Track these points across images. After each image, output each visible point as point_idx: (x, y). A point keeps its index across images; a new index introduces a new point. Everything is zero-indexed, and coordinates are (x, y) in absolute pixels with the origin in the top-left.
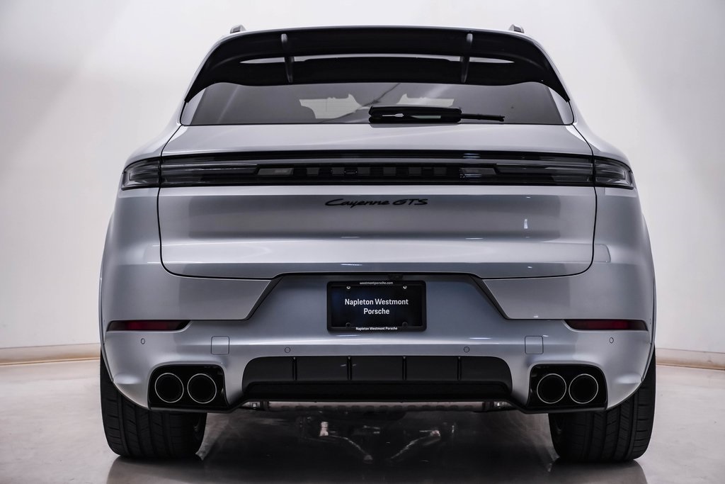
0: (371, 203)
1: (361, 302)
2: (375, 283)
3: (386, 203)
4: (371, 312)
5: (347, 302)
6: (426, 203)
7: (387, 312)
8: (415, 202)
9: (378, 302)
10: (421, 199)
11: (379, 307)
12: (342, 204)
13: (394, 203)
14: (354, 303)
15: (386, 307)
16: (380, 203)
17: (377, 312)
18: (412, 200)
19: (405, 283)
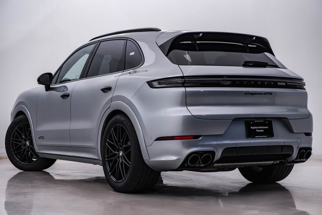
0: (258, 94)
1: (255, 128)
2: (259, 121)
3: (262, 94)
4: (258, 131)
5: (251, 127)
6: (272, 94)
7: (263, 131)
9: (260, 127)
10: (271, 92)
11: (260, 129)
12: (250, 94)
13: (264, 94)
14: (253, 128)
15: (262, 129)
16: (260, 94)
17: (260, 131)
18: (268, 93)
19: (266, 121)
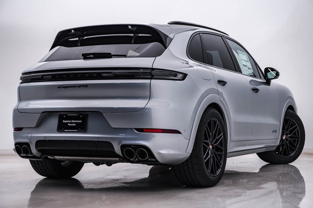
0: (71, 87)
1: (67, 121)
2: (72, 115)
3: (75, 87)
4: (70, 125)
5: (64, 121)
6: (87, 86)
7: (75, 125)
8: (84, 86)
9: (73, 121)
10: (86, 85)
11: (73, 123)
12: (63, 87)
13: (78, 87)
14: (66, 122)
15: (75, 123)
16: (73, 87)
17: (72, 125)
18: (83, 86)
19: (81, 115)
